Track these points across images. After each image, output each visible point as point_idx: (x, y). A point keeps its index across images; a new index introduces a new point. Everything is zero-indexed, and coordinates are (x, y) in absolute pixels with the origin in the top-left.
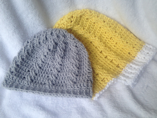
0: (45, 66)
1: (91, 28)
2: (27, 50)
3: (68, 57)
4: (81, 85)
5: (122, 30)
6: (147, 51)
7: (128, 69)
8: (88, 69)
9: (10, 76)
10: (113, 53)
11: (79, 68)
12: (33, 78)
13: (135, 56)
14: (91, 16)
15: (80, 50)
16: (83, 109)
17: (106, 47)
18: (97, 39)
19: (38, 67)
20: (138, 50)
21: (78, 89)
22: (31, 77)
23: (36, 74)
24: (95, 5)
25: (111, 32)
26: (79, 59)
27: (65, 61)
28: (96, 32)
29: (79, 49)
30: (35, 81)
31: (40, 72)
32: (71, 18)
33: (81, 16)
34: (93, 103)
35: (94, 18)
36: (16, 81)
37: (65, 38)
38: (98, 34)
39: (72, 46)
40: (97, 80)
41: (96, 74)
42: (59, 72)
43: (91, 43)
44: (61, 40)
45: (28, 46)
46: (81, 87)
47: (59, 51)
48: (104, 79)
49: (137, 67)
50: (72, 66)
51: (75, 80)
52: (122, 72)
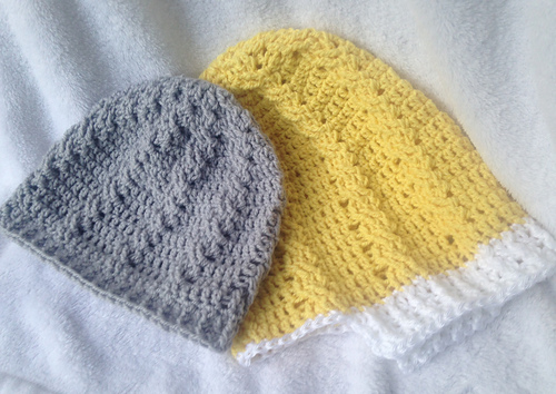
0: (139, 198)
1: (330, 105)
2: (94, 130)
3: (213, 188)
4: (203, 294)
5: (445, 139)
6: (519, 253)
7: (409, 297)
8: (257, 250)
9: (23, 196)
10: (385, 221)
11: (232, 235)
12: (86, 224)
13: (468, 256)
14: (335, 61)
15: (260, 175)
16: (192, 376)
17: (367, 191)
18: (343, 151)
19: (112, 193)
20: (481, 233)
21: (186, 303)
22: (80, 219)
23: (102, 215)
24: (357, 20)
25: (397, 138)
26: (242, 203)
27: (199, 200)
28: (349, 126)
29: (257, 171)
30: (89, 233)
31: (116, 211)
32: (260, 55)
33: (296, 54)
34: (229, 372)
35: (342, 71)
36: (37, 217)
37: (218, 118)
38: (353, 132)
39: (236, 152)
40: (281, 298)
41: (287, 275)
42: (170, 228)
43: (323, 159)
44: (203, 124)
45: (99, 119)
46: (201, 302)
47: (189, 160)
48: (304, 301)
49: (447, 300)
50: (210, 221)
51: (194, 272)
52: (384, 300)
